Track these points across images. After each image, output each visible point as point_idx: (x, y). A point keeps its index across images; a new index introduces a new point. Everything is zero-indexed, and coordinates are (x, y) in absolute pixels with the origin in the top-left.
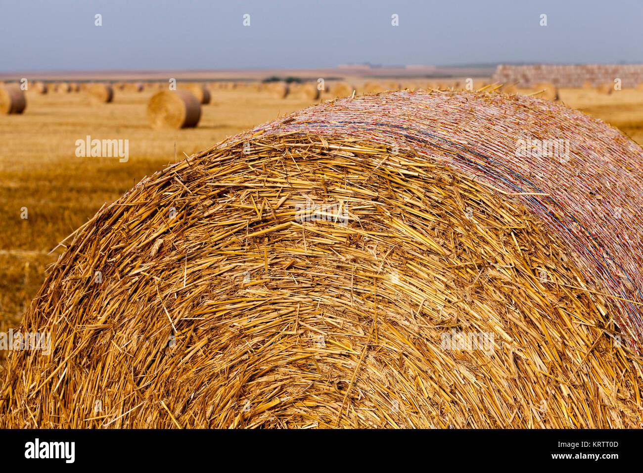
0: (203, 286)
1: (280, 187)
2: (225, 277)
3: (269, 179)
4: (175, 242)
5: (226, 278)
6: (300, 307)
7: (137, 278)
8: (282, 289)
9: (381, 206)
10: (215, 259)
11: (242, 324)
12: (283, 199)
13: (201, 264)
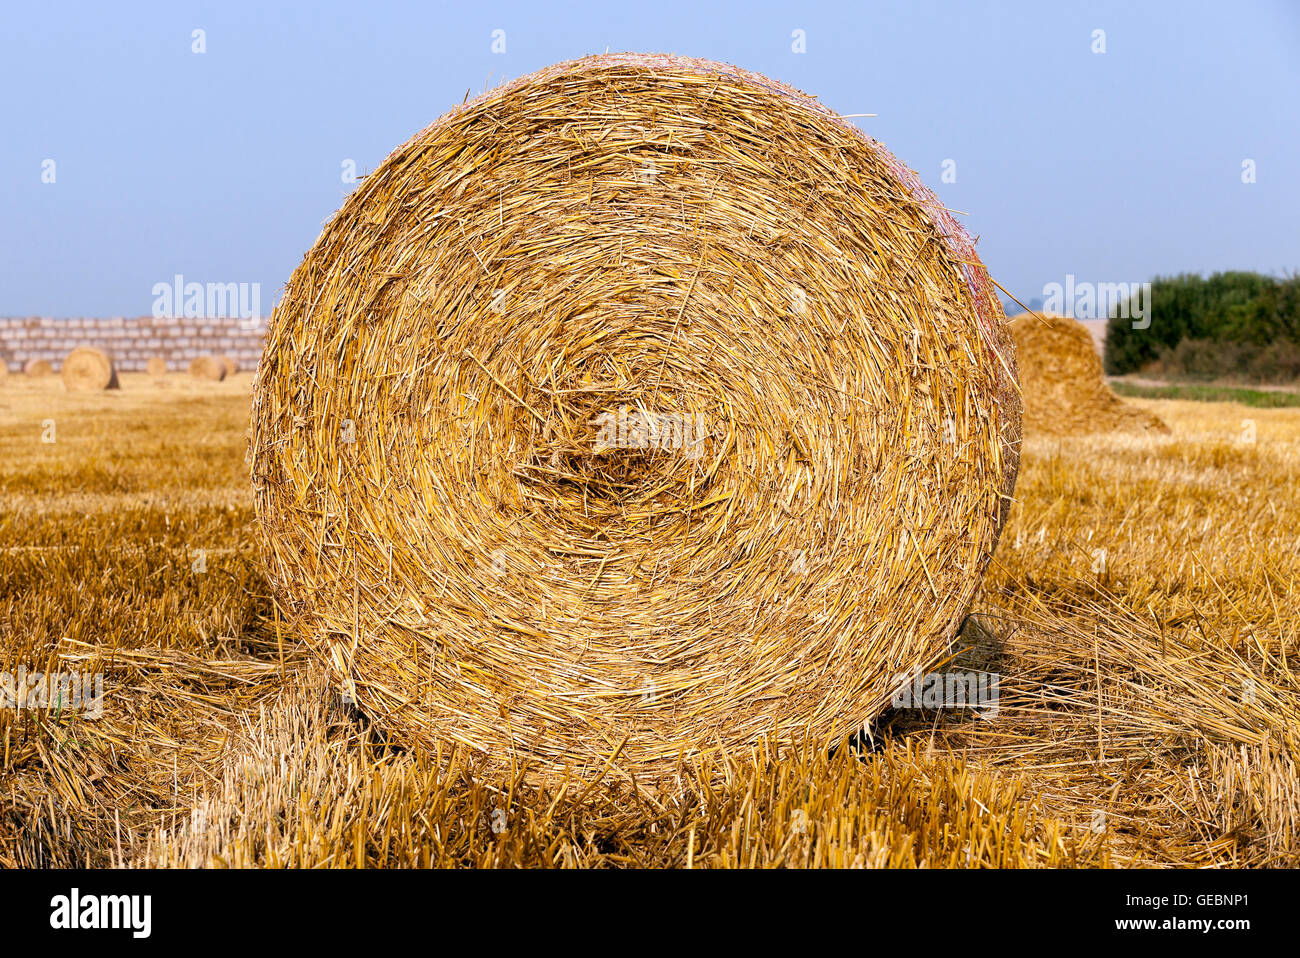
0: (514, 226)
1: (604, 120)
2: (539, 215)
3: (592, 112)
4: (482, 183)
6: (623, 240)
7: (436, 223)
8: (603, 223)
9: (710, 134)
10: (529, 196)
11: (558, 262)
12: (608, 131)
13: (513, 204)
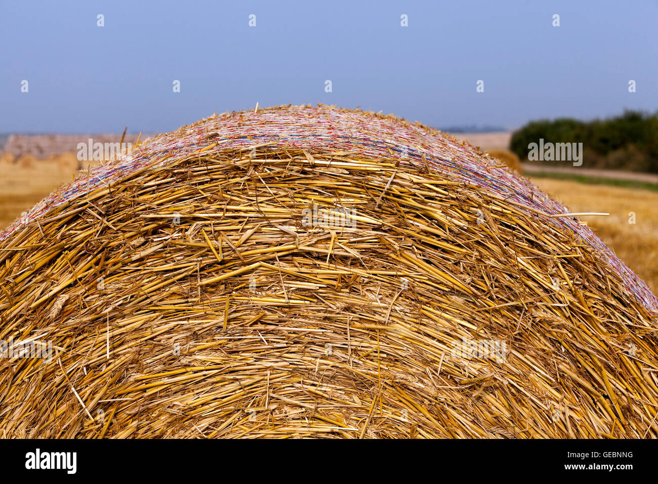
0: (127, 355)
1: (245, 217)
2: (160, 341)
3: (229, 207)
4: (85, 298)
5: (162, 342)
6: (271, 374)
8: (244, 352)
9: (386, 237)
10: (146, 317)
11: (185, 403)
12: (249, 232)
13: (124, 326)
